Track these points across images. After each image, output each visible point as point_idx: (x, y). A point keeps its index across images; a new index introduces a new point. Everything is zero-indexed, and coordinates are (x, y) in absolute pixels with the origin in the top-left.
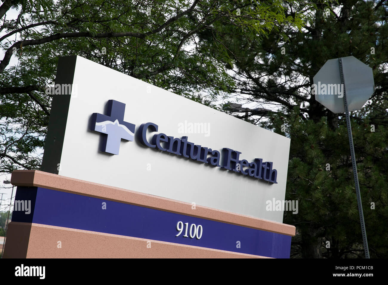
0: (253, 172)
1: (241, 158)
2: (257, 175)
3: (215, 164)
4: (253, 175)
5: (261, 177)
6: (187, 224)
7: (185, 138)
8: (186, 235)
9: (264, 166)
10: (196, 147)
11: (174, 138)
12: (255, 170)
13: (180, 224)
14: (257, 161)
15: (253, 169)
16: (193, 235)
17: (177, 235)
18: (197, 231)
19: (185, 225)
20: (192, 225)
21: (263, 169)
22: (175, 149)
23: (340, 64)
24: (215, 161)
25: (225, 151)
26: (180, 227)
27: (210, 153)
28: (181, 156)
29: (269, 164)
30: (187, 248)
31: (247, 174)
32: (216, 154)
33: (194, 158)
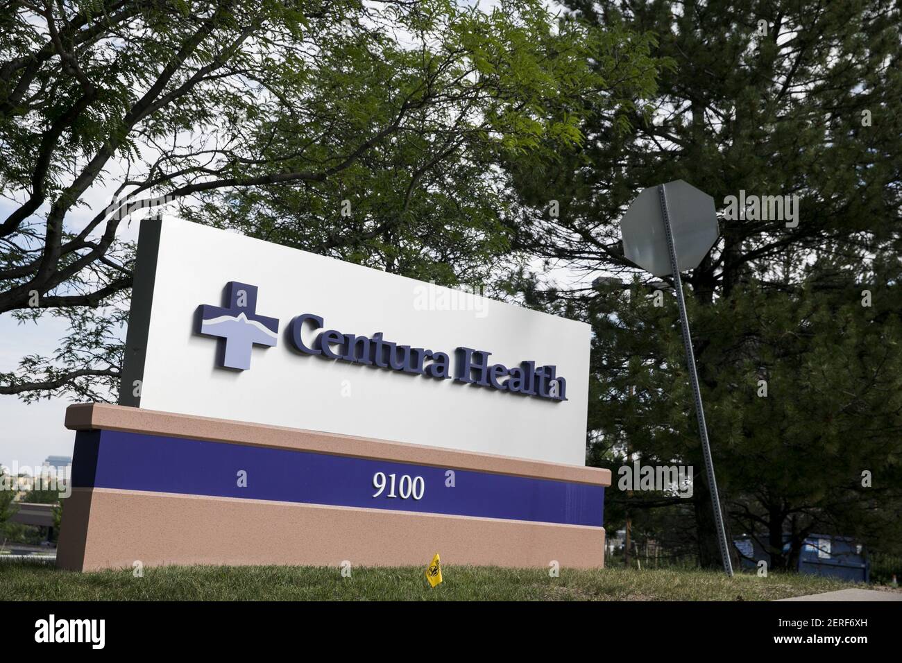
0: (517, 384)
1: (491, 362)
2: (527, 387)
3: (440, 375)
4: (517, 389)
5: (535, 391)
6: (393, 476)
7: (379, 335)
8: (392, 495)
9: (539, 373)
10: (401, 350)
11: (356, 337)
12: (522, 380)
13: (380, 477)
14: (527, 365)
15: (517, 380)
16: (405, 493)
17: (375, 496)
18: (414, 487)
19: (389, 479)
20: (404, 477)
21: (537, 377)
22: (360, 354)
23: (661, 194)
24: (440, 369)
25: (460, 352)
26: (380, 481)
27: (429, 356)
28: (374, 365)
29: (549, 370)
30: (395, 515)
31: (505, 387)
32: (442, 358)
33: (399, 366)
